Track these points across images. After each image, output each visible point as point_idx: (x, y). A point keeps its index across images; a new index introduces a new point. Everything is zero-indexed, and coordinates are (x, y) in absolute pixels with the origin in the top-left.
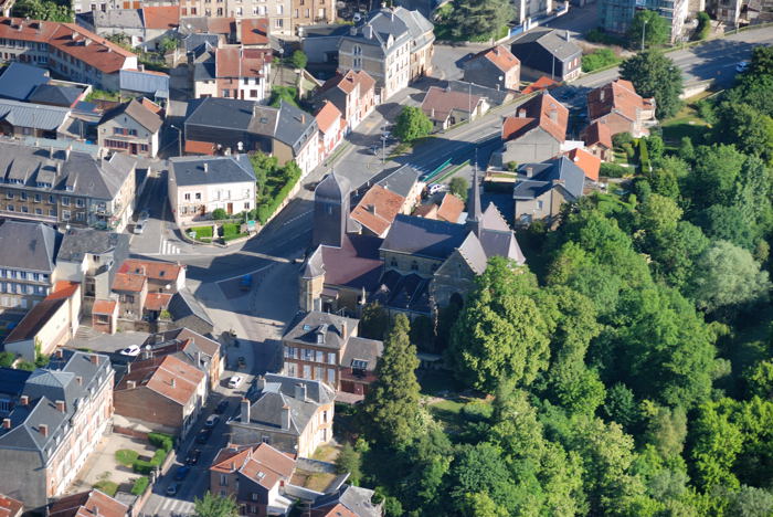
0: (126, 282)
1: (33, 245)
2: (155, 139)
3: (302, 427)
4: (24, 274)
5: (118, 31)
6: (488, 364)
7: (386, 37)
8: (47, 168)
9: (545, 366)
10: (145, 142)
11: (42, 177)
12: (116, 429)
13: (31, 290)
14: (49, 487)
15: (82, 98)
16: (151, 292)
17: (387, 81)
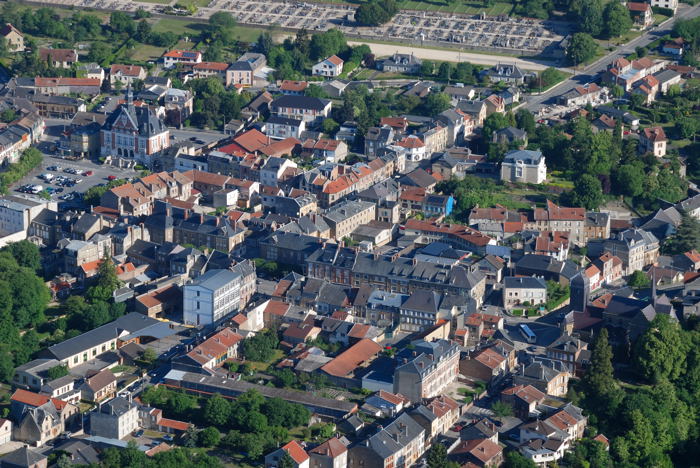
0: (473, 322)
1: (429, 301)
2: (500, 272)
3: (550, 380)
4: (423, 314)
5: (490, 233)
6: (652, 364)
7: (630, 241)
8: (441, 273)
9: (684, 372)
10: (494, 274)
11: (438, 277)
12: (459, 380)
13: (426, 323)
14: (423, 393)
15: (467, 257)
16: (485, 329)
17: (630, 264)
